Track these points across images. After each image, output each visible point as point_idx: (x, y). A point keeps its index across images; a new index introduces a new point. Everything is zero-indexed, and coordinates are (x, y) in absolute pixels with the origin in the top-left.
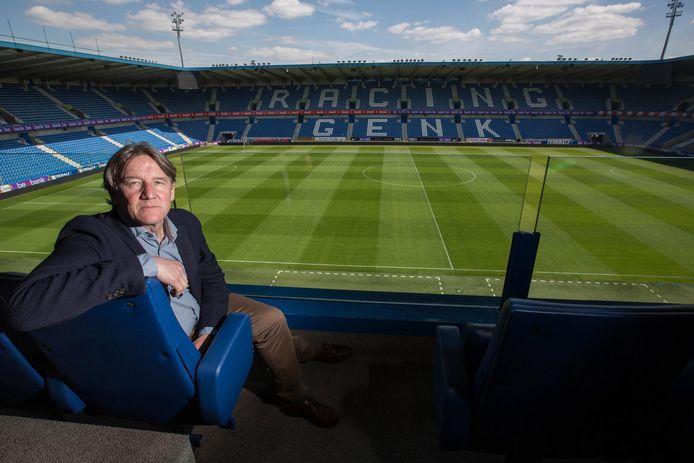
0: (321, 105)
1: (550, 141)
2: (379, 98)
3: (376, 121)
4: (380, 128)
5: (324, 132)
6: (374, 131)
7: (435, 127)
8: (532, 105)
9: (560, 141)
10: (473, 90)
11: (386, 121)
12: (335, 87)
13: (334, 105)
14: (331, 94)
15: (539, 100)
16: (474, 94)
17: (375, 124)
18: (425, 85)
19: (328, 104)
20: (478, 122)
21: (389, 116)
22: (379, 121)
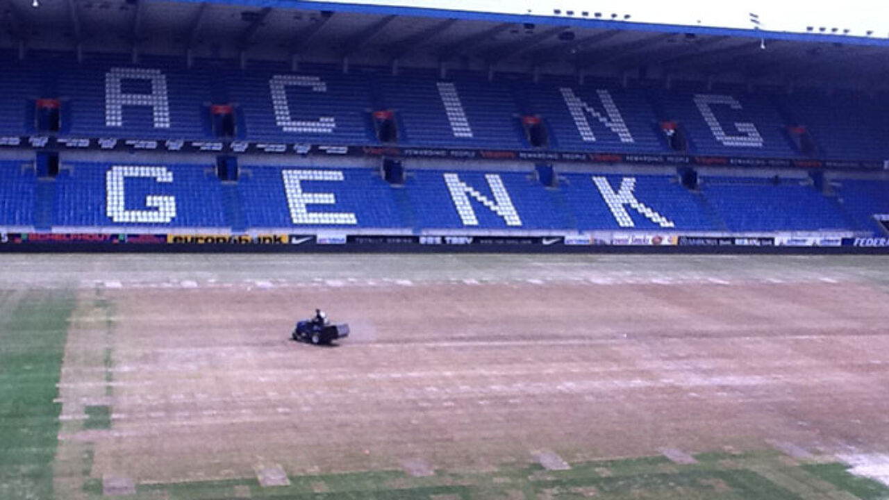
0: (114, 119)
1: (782, 238)
2: (303, 105)
3: (308, 175)
4: (329, 199)
5: (143, 207)
6: (311, 208)
7: (491, 197)
8: (729, 141)
9: (813, 239)
10: (567, 93)
11: (338, 176)
12: (148, 62)
13: (162, 121)
14: (144, 87)
15: (741, 127)
16: (575, 106)
17: (307, 186)
18: (435, 76)
19: (139, 118)
20: (602, 184)
21: (349, 163)
22: (319, 176)
